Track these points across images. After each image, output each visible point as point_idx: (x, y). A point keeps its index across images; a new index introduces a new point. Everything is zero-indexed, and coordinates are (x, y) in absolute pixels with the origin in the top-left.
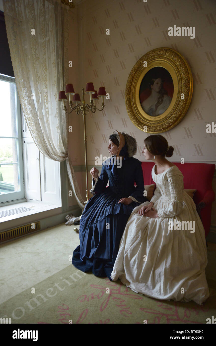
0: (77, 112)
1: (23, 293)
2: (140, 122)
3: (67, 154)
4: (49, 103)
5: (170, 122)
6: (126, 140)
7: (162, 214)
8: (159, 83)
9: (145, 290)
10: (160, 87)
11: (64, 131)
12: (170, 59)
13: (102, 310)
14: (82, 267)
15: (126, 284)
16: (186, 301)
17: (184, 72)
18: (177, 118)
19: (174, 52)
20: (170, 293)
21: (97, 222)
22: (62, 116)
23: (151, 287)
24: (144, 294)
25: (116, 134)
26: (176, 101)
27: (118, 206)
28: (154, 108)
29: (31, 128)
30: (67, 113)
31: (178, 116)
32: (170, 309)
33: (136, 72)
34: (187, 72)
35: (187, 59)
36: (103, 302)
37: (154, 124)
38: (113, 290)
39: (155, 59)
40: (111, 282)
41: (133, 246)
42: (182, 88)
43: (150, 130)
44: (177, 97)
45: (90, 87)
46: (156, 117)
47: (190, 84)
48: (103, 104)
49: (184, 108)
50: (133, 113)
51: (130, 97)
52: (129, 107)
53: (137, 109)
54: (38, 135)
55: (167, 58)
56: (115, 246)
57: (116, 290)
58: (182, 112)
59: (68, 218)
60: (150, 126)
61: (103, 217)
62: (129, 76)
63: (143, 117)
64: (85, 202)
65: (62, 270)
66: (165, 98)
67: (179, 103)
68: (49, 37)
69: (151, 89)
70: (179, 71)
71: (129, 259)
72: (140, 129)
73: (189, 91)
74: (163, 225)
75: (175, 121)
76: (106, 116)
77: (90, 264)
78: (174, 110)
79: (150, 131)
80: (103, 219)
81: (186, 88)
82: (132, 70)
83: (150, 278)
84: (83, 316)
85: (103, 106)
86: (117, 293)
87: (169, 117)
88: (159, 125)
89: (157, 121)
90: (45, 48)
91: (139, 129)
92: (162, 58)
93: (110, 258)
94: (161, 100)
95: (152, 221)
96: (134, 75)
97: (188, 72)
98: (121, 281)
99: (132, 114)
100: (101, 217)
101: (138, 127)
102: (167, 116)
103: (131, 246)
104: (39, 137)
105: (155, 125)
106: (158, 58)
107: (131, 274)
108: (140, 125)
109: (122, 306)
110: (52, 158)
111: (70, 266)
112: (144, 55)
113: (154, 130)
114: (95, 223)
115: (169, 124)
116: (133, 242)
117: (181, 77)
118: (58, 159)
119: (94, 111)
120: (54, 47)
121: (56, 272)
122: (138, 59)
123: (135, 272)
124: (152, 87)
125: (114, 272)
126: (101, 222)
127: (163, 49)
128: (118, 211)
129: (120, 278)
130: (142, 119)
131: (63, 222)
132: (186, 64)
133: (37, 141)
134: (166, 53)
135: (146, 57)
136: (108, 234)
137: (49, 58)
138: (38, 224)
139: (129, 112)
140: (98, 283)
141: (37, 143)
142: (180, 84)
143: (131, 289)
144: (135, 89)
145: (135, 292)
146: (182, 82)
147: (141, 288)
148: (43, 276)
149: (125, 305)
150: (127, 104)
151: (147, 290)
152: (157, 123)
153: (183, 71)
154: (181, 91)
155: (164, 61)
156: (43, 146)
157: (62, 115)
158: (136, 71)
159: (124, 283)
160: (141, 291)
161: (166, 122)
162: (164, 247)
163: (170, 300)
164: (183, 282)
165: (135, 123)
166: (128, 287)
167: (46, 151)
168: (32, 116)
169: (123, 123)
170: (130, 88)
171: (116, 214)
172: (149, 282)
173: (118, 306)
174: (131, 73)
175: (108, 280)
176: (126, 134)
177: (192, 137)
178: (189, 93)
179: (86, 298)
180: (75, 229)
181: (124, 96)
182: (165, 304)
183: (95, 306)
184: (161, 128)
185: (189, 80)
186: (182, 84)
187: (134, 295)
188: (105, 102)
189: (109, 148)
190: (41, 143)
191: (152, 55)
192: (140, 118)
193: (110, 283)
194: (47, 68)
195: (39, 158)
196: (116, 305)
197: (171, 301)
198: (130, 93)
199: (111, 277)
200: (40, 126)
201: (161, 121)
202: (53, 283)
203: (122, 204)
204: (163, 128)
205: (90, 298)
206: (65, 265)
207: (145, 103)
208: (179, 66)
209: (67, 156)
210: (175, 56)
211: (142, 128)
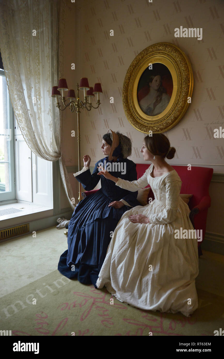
0: (72, 110)
1: (1, 298)
2: (137, 122)
3: (60, 154)
4: (42, 99)
5: (168, 123)
6: (120, 140)
7: (154, 219)
8: (158, 81)
9: (131, 299)
10: (159, 85)
11: (57, 129)
12: (170, 56)
13: (82, 320)
14: (67, 273)
15: (112, 292)
16: (174, 313)
17: (184, 70)
18: (176, 118)
19: (174, 48)
20: (156, 303)
21: (85, 226)
22: (56, 114)
23: (137, 297)
24: (129, 303)
25: (110, 133)
26: (175, 100)
27: (107, 210)
28: (152, 107)
29: (21, 125)
30: (60, 111)
31: (176, 116)
32: (155, 320)
33: (134, 69)
34: (187, 69)
35: (188, 56)
36: (85, 311)
37: (151, 124)
38: (97, 298)
39: (155, 54)
40: (96, 290)
41: (120, 252)
42: (181, 86)
43: (147, 130)
44: (176, 96)
45: (85, 83)
46: (154, 117)
47: (190, 83)
48: (99, 101)
49: (183, 108)
50: (130, 111)
51: (127, 95)
52: (126, 106)
53: (135, 108)
54: (29, 132)
55: (167, 54)
56: (102, 252)
57: (101, 299)
58: (181, 112)
59: (60, 220)
60: (148, 126)
61: (92, 221)
62: (127, 73)
63: (140, 116)
65: (46, 275)
66: (164, 96)
67: (178, 102)
68: (43, 28)
69: (149, 87)
70: (179, 69)
71: (116, 266)
73: (189, 90)
74: (154, 231)
75: (173, 122)
76: (102, 114)
78: (173, 110)
80: (91, 223)
81: (186, 86)
82: (130, 66)
83: (136, 287)
84: (62, 325)
85: (98, 104)
86: (100, 302)
87: (168, 117)
88: (157, 125)
89: (154, 121)
90: (38, 40)
91: (136, 129)
92: (162, 54)
93: (96, 264)
94: (159, 99)
95: (142, 226)
96: (132, 72)
99: (129, 113)
100: (89, 220)
101: (135, 127)
102: (165, 115)
103: (118, 252)
104: (30, 135)
105: (152, 126)
106: (158, 54)
107: (116, 282)
108: (137, 125)
109: (105, 315)
110: (44, 158)
112: (143, 51)
114: (83, 227)
116: (121, 247)
117: (181, 74)
118: (50, 158)
119: (89, 109)
120: (49, 38)
121: (39, 278)
122: (137, 55)
123: (121, 280)
124: (150, 84)
125: (100, 280)
126: (89, 226)
127: (163, 44)
128: (107, 215)
129: (106, 286)
130: (139, 119)
131: (54, 225)
132: (187, 60)
133: (27, 138)
134: (165, 49)
135: (145, 52)
136: (95, 239)
137: (43, 51)
138: (27, 226)
139: (126, 111)
140: (83, 290)
141: (27, 141)
142: (179, 83)
143: (116, 298)
144: (133, 86)
145: (120, 301)
146: (181, 80)
147: (127, 298)
148: (25, 281)
149: (107, 315)
150: (124, 102)
151: (133, 300)
152: (155, 123)
153: (183, 68)
154: (180, 89)
155: (164, 57)
156: (34, 144)
157: (56, 112)
158: (134, 67)
159: (109, 291)
160: (126, 300)
161: (164, 122)
162: (153, 254)
163: (155, 311)
164: (170, 292)
165: (132, 123)
166: (113, 295)
167: (36, 149)
168: (23, 112)
169: (120, 122)
170: (128, 85)
171: (105, 218)
172: (136, 291)
173: (100, 315)
174: (129, 69)
175: (93, 287)
176: (120, 133)
177: (190, 139)
178: (188, 92)
179: (67, 307)
180: (65, 232)
181: (121, 94)
182: (150, 315)
183: (76, 315)
184: (159, 129)
185: (189, 78)
186: (181, 82)
187: (119, 305)
188: (100, 100)
189: (103, 148)
190: (32, 141)
191: (151, 50)
192: (137, 117)
193: (94, 290)
194: (41, 61)
195: (31, 157)
196: (98, 314)
197: (157, 312)
198: (127, 90)
199: (96, 284)
200: (31, 123)
201: (159, 121)
202: (35, 290)
203: (112, 207)
204: (160, 129)
205: (72, 306)
206: (50, 270)
207: (142, 102)
208: (179, 62)
209: (61, 156)
210: (175, 52)
211: (139, 128)
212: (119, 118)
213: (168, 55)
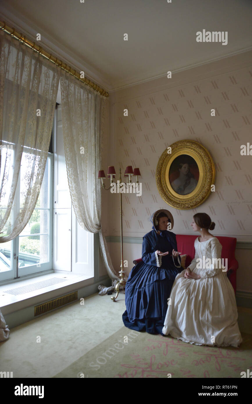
1: (95, 347)
2: (170, 200)
3: (100, 226)
7: (204, 274)
8: (186, 168)
10: (187, 171)
13: (165, 355)
14: (134, 328)
15: (177, 337)
17: (208, 162)
18: (203, 198)
19: (199, 145)
21: (145, 286)
26: (202, 184)
27: (162, 273)
28: (182, 188)
29: (75, 203)
32: (216, 351)
33: (166, 157)
35: (209, 151)
36: (164, 350)
37: (183, 201)
38: (167, 342)
39: (183, 148)
42: (206, 174)
44: (203, 180)
45: (130, 170)
46: (185, 196)
47: (213, 172)
48: (138, 182)
49: (208, 190)
50: (164, 191)
51: (161, 177)
52: (160, 186)
53: (168, 188)
54: (80, 209)
55: (193, 149)
56: (164, 306)
57: (171, 342)
58: (207, 193)
59: (101, 288)
60: (180, 203)
61: (151, 282)
62: (160, 160)
63: (172, 195)
64: (120, 272)
66: (192, 180)
67: (204, 186)
70: (204, 160)
72: (170, 205)
73: (213, 177)
75: (201, 201)
77: (141, 325)
78: (200, 191)
79: (179, 208)
81: (210, 174)
82: (162, 155)
87: (196, 197)
88: (187, 203)
89: (185, 199)
92: (189, 148)
93: (160, 316)
94: (188, 182)
96: (164, 159)
97: (211, 162)
98: (171, 335)
100: (148, 282)
102: (194, 195)
104: (81, 211)
105: (184, 203)
106: (186, 148)
108: (170, 202)
109: (179, 351)
111: (123, 327)
113: (183, 207)
114: (143, 288)
115: (197, 202)
117: (205, 165)
118: (94, 231)
125: (165, 328)
127: (189, 141)
128: (164, 277)
129: (170, 334)
130: (172, 197)
132: (209, 155)
133: (78, 214)
134: (192, 145)
135: (175, 146)
136: (157, 297)
139: (160, 190)
141: (78, 216)
143: (182, 340)
144: (165, 171)
146: (206, 169)
149: (181, 351)
150: (158, 183)
152: (186, 201)
154: (205, 176)
155: (191, 151)
156: (83, 219)
161: (194, 200)
165: (166, 200)
167: (85, 223)
168: (76, 193)
169: (153, 199)
170: (161, 170)
171: (163, 279)
173: (177, 352)
175: (161, 336)
177: (215, 214)
178: (212, 179)
179: (149, 348)
180: (112, 297)
183: (159, 353)
184: (189, 206)
185: (212, 168)
186: (206, 171)
190: (82, 217)
191: (180, 145)
192: (170, 195)
193: (163, 337)
195: (71, 229)
198: (161, 173)
199: (163, 332)
200: (83, 202)
201: (189, 200)
202: (116, 340)
204: (191, 206)
205: (152, 348)
206: (118, 327)
208: (204, 156)
209: (101, 228)
210: (200, 149)
211: (172, 205)
212: (152, 196)
213: (195, 150)
